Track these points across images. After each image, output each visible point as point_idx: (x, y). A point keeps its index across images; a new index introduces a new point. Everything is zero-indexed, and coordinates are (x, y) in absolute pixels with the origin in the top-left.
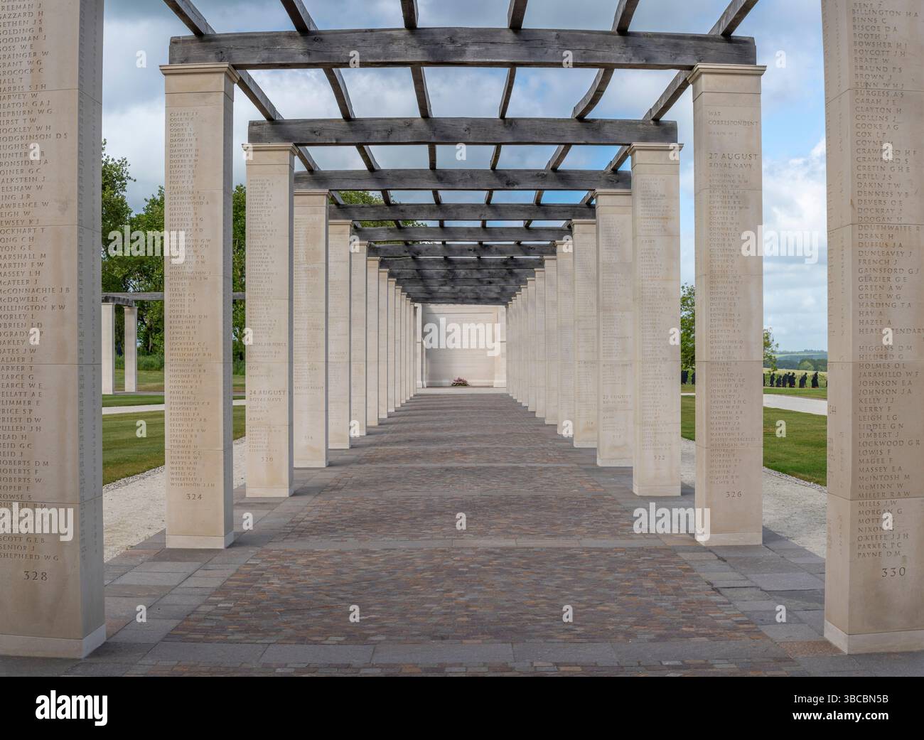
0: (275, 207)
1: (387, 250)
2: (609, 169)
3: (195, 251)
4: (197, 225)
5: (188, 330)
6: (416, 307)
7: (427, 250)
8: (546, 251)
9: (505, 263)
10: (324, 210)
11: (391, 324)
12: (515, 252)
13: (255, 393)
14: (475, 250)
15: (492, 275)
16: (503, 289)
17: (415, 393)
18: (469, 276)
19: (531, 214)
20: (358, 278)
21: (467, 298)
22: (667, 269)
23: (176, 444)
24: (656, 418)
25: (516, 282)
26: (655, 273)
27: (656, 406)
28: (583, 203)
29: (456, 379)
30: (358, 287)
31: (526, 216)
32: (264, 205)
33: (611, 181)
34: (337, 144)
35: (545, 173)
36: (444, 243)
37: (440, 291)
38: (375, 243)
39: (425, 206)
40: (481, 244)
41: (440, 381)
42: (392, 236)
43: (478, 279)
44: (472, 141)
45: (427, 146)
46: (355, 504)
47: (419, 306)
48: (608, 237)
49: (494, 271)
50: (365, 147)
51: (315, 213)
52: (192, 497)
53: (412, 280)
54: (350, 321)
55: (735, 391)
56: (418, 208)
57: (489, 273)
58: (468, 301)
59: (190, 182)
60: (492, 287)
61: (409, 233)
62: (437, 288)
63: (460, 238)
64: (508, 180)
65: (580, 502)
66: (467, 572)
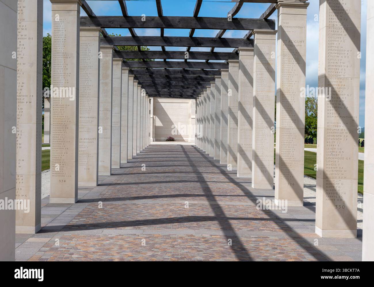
0: (92, 56)
1: (138, 71)
2: (246, 38)
3: (64, 78)
4: (65, 67)
5: (61, 111)
6: (151, 99)
7: (157, 72)
8: (216, 73)
9: (196, 79)
10: (111, 55)
11: (139, 108)
12: (201, 73)
13: (82, 139)
14: (181, 72)
15: (189, 84)
16: (195, 91)
17: (149, 144)
18: (177, 84)
19: (208, 57)
20: (124, 86)
21: (175, 95)
22: (269, 87)
23: (55, 159)
24: (262, 153)
25: (201, 88)
26: (263, 88)
27: (263, 148)
28: (234, 52)
29: (169, 137)
30: (124, 90)
31: (206, 57)
32: (87, 55)
33: (246, 44)
34: (120, 27)
35: (216, 39)
36: (165, 69)
37: (162, 91)
38: (132, 68)
39: (157, 52)
40: (184, 69)
41: (160, 138)
42: (140, 65)
43: (182, 86)
44: (181, 27)
45: (160, 29)
46: (127, 189)
47: (152, 99)
48: (244, 70)
49: (190, 82)
50: (132, 29)
51: (107, 56)
52: (61, 181)
53: (149, 86)
54: (121, 107)
55: (292, 140)
56: (155, 53)
57: (188, 83)
58: (176, 96)
59: (62, 49)
60: (189, 90)
61: (149, 64)
62: (161, 89)
63: (174, 67)
64: (198, 42)
65: (227, 190)
66: (178, 211)
